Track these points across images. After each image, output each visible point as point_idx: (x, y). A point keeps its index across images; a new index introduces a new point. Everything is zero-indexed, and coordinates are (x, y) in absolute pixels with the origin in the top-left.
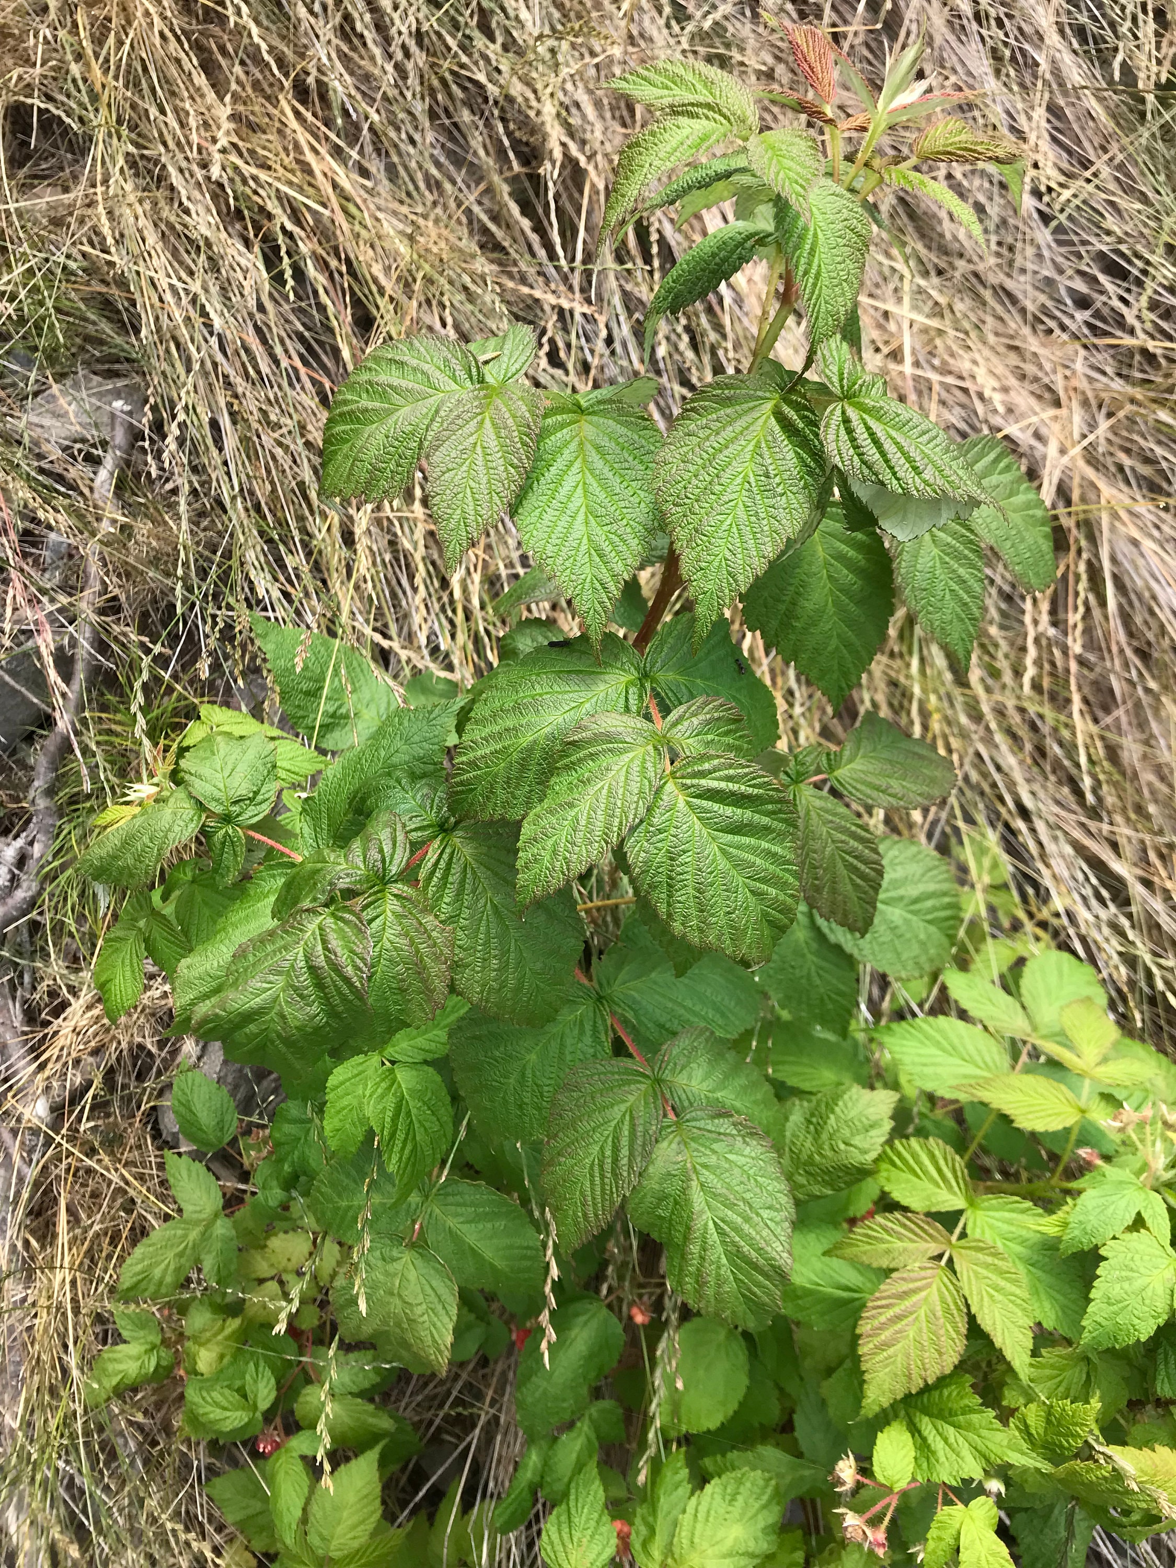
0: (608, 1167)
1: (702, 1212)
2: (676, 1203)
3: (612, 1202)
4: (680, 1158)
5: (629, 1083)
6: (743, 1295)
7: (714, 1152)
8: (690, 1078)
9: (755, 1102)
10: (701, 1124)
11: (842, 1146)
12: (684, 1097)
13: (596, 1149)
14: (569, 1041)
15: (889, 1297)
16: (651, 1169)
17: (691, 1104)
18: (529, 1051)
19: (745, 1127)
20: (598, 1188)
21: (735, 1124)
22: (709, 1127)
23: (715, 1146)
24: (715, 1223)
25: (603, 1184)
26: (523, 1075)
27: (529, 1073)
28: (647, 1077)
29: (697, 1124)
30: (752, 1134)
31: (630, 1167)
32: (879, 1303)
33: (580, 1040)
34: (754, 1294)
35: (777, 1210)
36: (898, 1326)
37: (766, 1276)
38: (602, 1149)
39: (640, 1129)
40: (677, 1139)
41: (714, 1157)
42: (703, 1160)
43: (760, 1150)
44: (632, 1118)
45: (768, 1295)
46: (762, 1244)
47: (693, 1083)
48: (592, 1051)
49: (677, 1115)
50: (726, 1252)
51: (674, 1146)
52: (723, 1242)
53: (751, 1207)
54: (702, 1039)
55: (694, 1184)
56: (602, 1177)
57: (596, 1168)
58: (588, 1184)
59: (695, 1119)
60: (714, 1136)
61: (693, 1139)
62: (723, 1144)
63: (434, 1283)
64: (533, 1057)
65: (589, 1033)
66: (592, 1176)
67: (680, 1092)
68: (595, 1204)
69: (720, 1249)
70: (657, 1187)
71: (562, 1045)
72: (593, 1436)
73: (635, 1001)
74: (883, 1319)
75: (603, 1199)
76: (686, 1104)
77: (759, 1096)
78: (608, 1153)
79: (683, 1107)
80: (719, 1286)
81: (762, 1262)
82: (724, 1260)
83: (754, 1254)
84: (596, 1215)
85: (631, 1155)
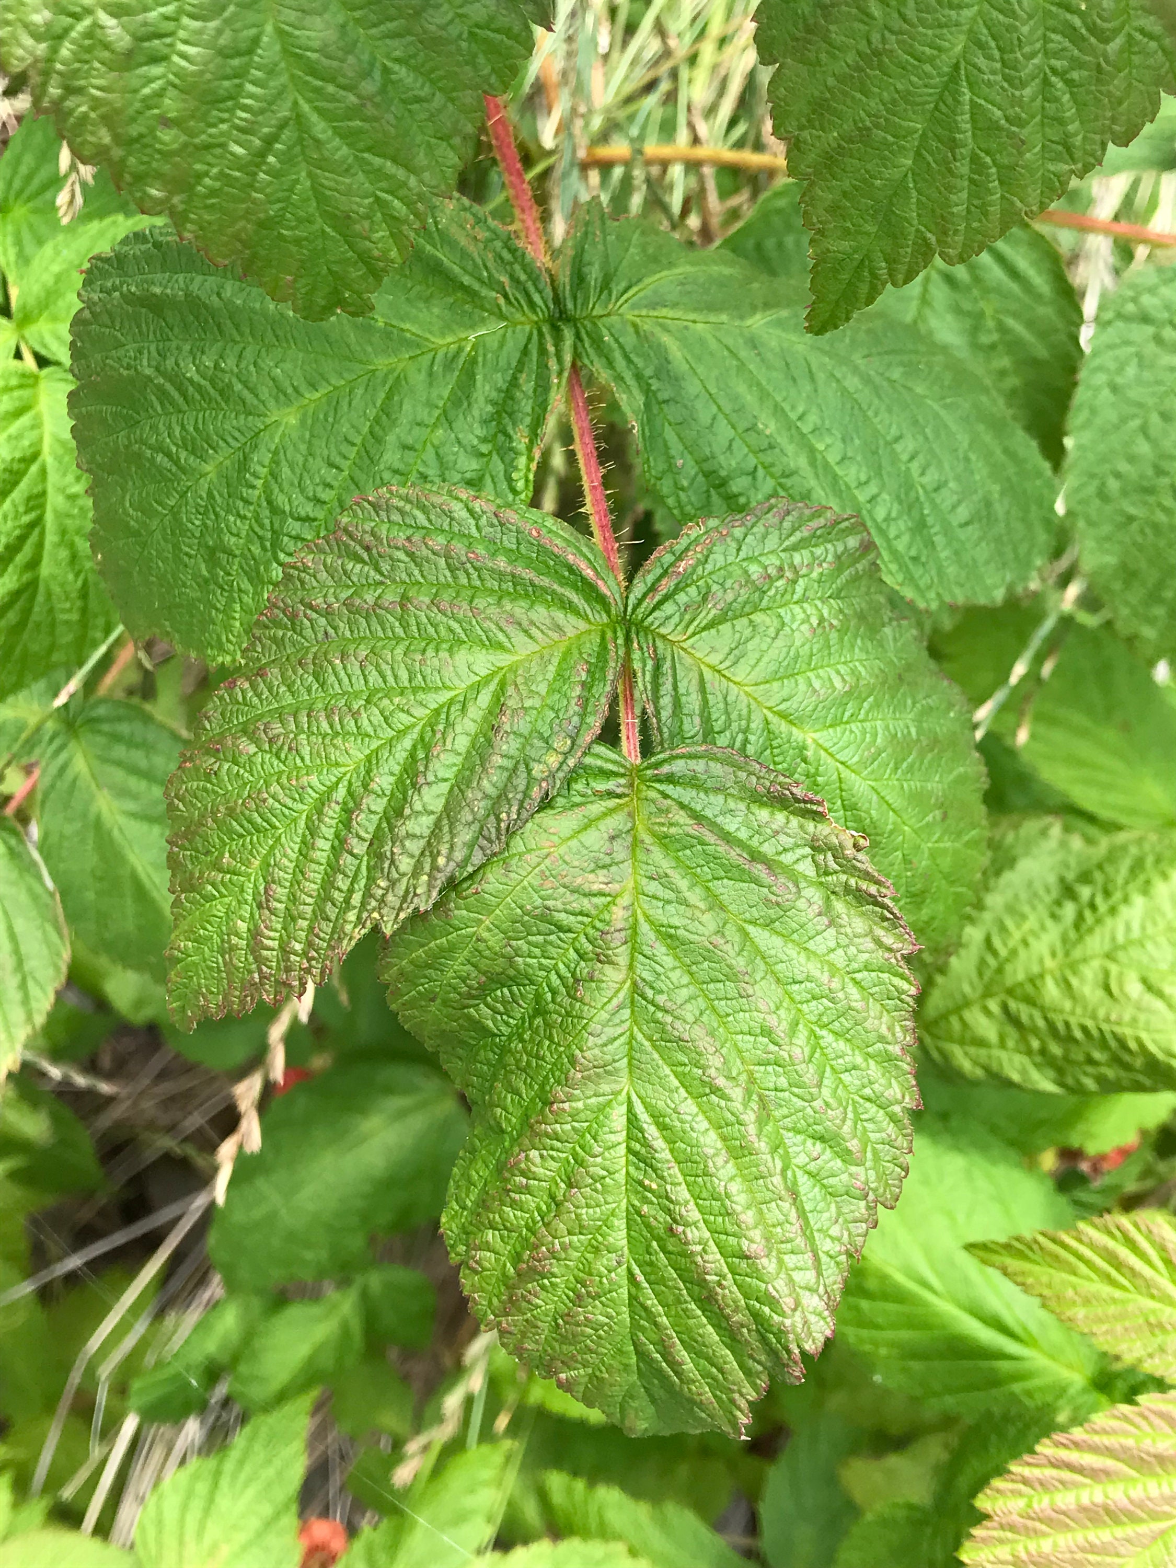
0: (366, 824)
1: (605, 1070)
2: (539, 1010)
3: (338, 933)
4: (596, 882)
5: (534, 593)
6: (641, 1354)
7: (716, 904)
8: (737, 653)
9: (917, 799)
10: (712, 805)
11: (1134, 988)
12: (692, 702)
13: (357, 752)
14: (409, 410)
15: (1108, 1451)
16: (493, 880)
17: (708, 734)
18: (282, 395)
19: (849, 868)
20: (316, 874)
21: (816, 847)
22: (731, 825)
23: (726, 889)
24: (632, 1120)
25: (334, 868)
26: (243, 465)
27: (260, 461)
28: (602, 600)
29: (698, 800)
30: (861, 898)
31: (430, 850)
32: (1073, 1456)
33: (447, 419)
34: (675, 1365)
35: (846, 1155)
36: (1103, 1535)
37: (731, 1336)
38: (371, 762)
39: (509, 746)
40: (617, 822)
41: (709, 921)
42: (673, 916)
43: (866, 951)
44: (498, 706)
45: (715, 1385)
46: (754, 1243)
47: (741, 673)
48: (472, 465)
49: (646, 749)
50: (634, 1217)
51: (595, 839)
52: (636, 1186)
53: (764, 1115)
54: (827, 551)
55: (613, 976)
56: (340, 846)
57: (333, 812)
58: (292, 847)
59: (693, 782)
60: (734, 855)
61: (664, 840)
62: (754, 893)
63: (20, 925)
64: (290, 418)
65: (481, 406)
66: (312, 830)
67: (688, 685)
68: (291, 917)
69: (619, 1202)
70: (494, 940)
71: (387, 412)
72: (356, 1327)
73: (664, 369)
74: (1066, 1499)
75: (320, 914)
76: (692, 726)
77: (936, 784)
78: (384, 781)
79: (678, 735)
80: (578, 1300)
81: (730, 1292)
82: (619, 1237)
83: (714, 1260)
84: (285, 950)
85: (450, 812)
